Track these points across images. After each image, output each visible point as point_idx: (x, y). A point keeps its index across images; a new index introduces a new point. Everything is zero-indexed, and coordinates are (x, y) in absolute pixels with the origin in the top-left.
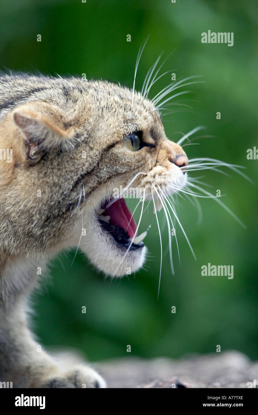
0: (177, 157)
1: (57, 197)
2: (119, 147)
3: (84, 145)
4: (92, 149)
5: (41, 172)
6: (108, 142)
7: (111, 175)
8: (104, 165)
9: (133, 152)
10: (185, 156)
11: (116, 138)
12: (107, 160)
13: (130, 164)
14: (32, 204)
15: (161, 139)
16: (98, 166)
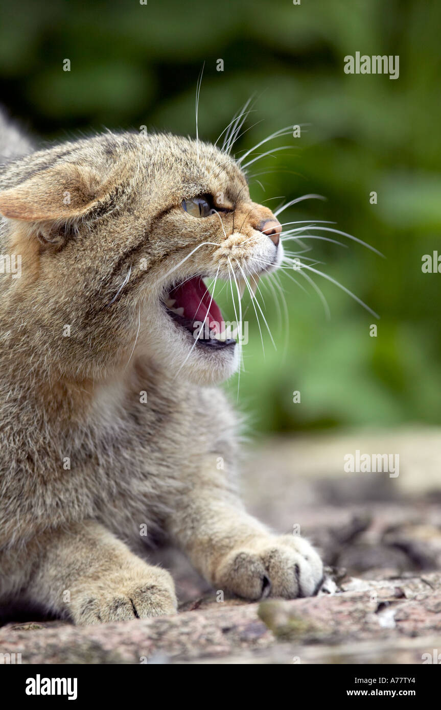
0: (264, 222)
1: (95, 286)
2: (176, 213)
3: (126, 213)
4: (137, 218)
5: (70, 258)
6: (159, 208)
7: (169, 250)
8: (156, 238)
9: (196, 219)
10: (275, 221)
11: (170, 202)
12: (161, 231)
13: (193, 234)
14: (65, 298)
15: (241, 201)
16: (148, 240)
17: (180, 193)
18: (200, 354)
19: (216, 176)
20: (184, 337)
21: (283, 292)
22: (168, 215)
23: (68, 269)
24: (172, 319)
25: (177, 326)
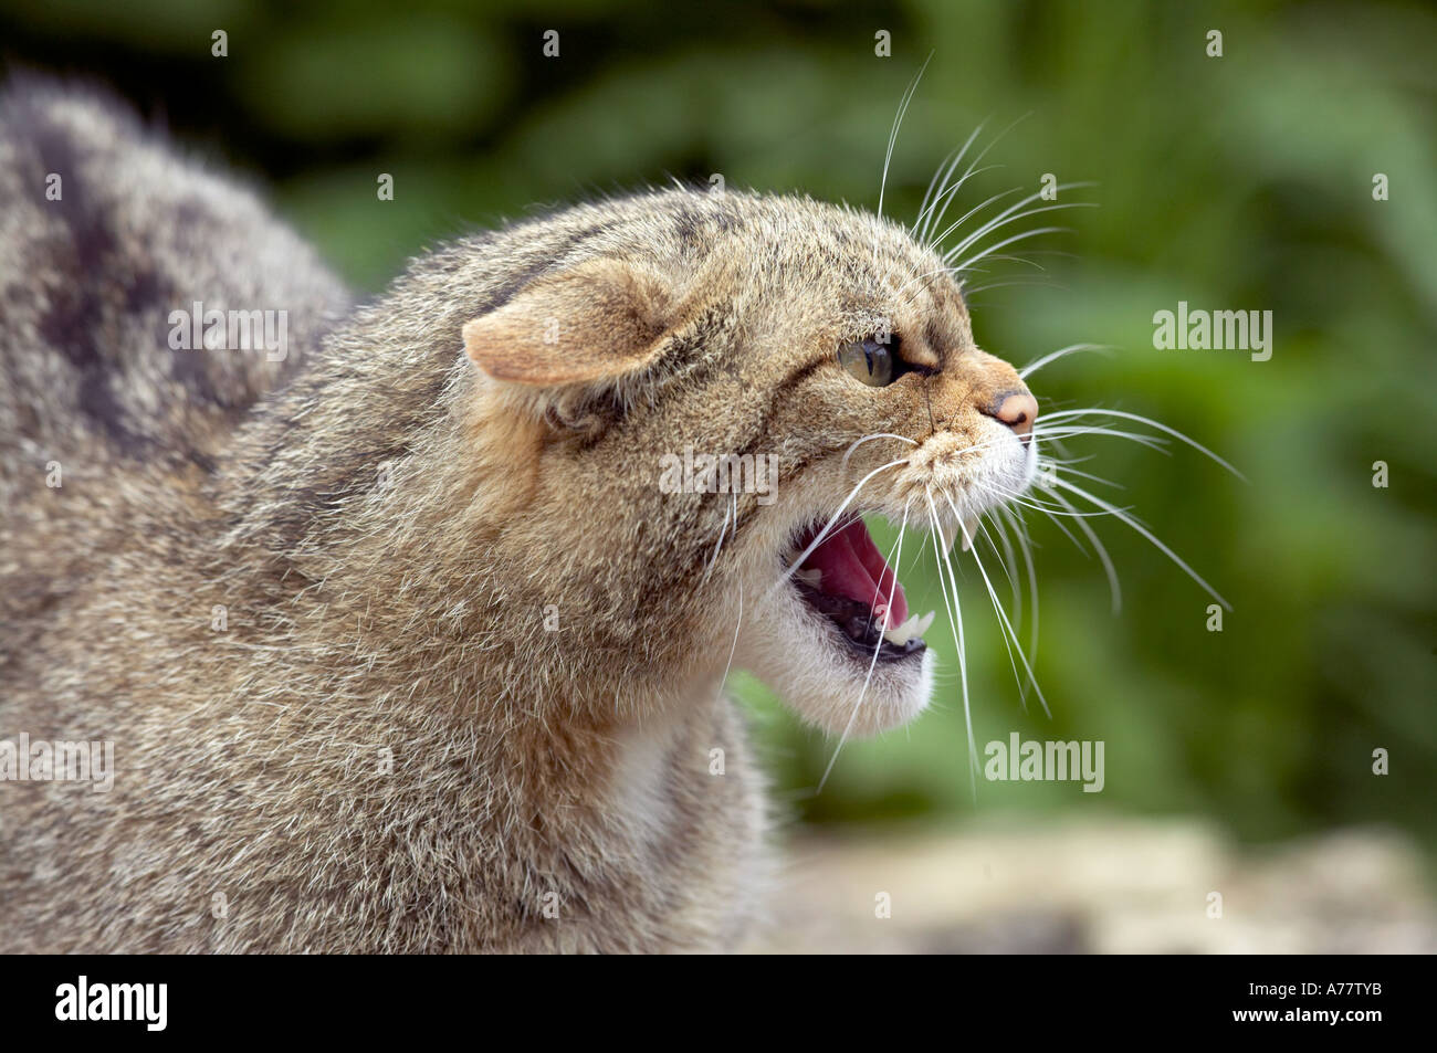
0: (1001, 398)
1: (660, 530)
2: (826, 375)
3: (724, 376)
4: (746, 386)
5: (608, 466)
6: (792, 363)
7: (807, 455)
8: (784, 430)
9: (869, 390)
10: (1025, 393)
11: (814, 350)
12: (793, 415)
13: (857, 423)
15: (955, 350)
16: (766, 433)
17: (836, 332)
18: (854, 672)
19: (910, 297)
20: (824, 635)
21: (1028, 546)
22: (810, 380)
23: (601, 487)
24: (802, 595)
25: (809, 611)
